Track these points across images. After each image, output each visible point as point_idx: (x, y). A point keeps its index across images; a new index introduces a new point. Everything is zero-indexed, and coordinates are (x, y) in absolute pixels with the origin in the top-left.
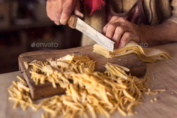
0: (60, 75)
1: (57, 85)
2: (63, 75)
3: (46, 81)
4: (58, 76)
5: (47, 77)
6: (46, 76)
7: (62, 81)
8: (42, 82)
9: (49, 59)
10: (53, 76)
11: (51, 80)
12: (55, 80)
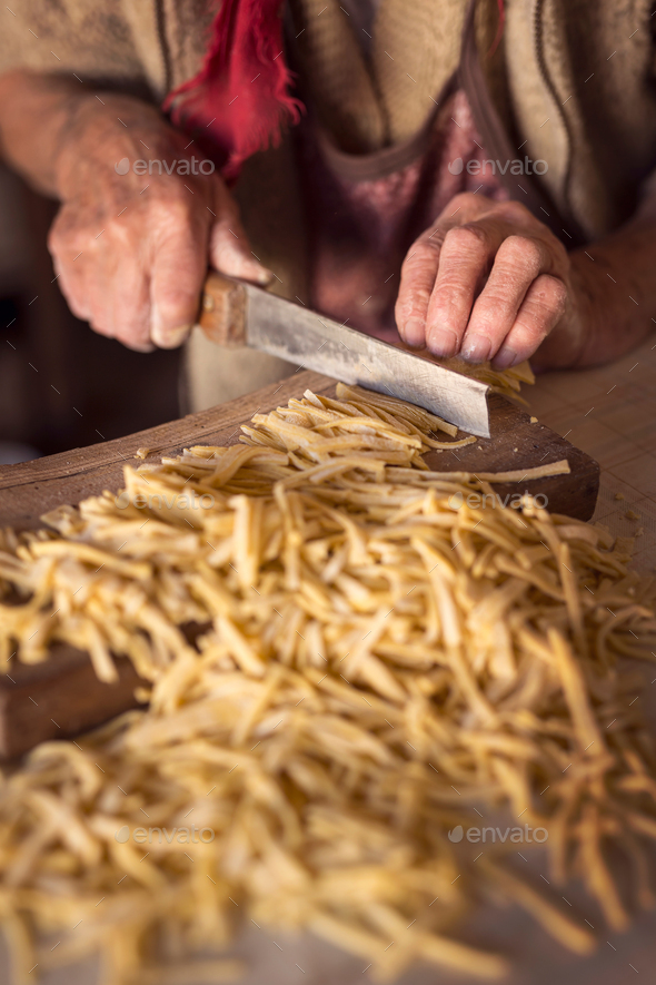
0: (134, 604)
1: (121, 660)
2: (153, 600)
3: (54, 644)
4: (119, 608)
5: (56, 623)
6: (49, 617)
7: (146, 634)
8: (32, 653)
9: (55, 513)
10: (94, 608)
11: (83, 636)
12: (105, 635)
